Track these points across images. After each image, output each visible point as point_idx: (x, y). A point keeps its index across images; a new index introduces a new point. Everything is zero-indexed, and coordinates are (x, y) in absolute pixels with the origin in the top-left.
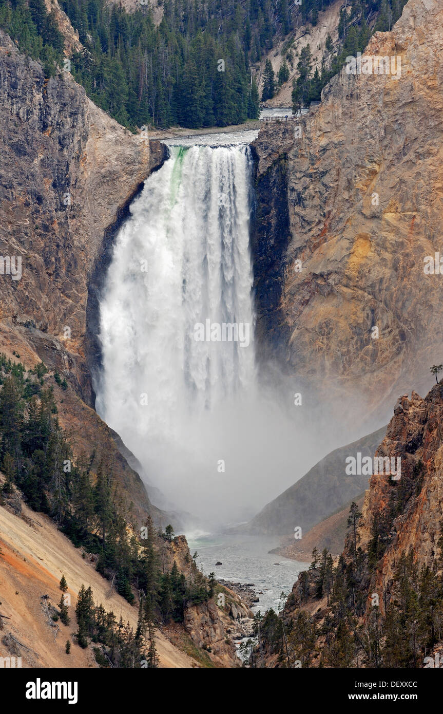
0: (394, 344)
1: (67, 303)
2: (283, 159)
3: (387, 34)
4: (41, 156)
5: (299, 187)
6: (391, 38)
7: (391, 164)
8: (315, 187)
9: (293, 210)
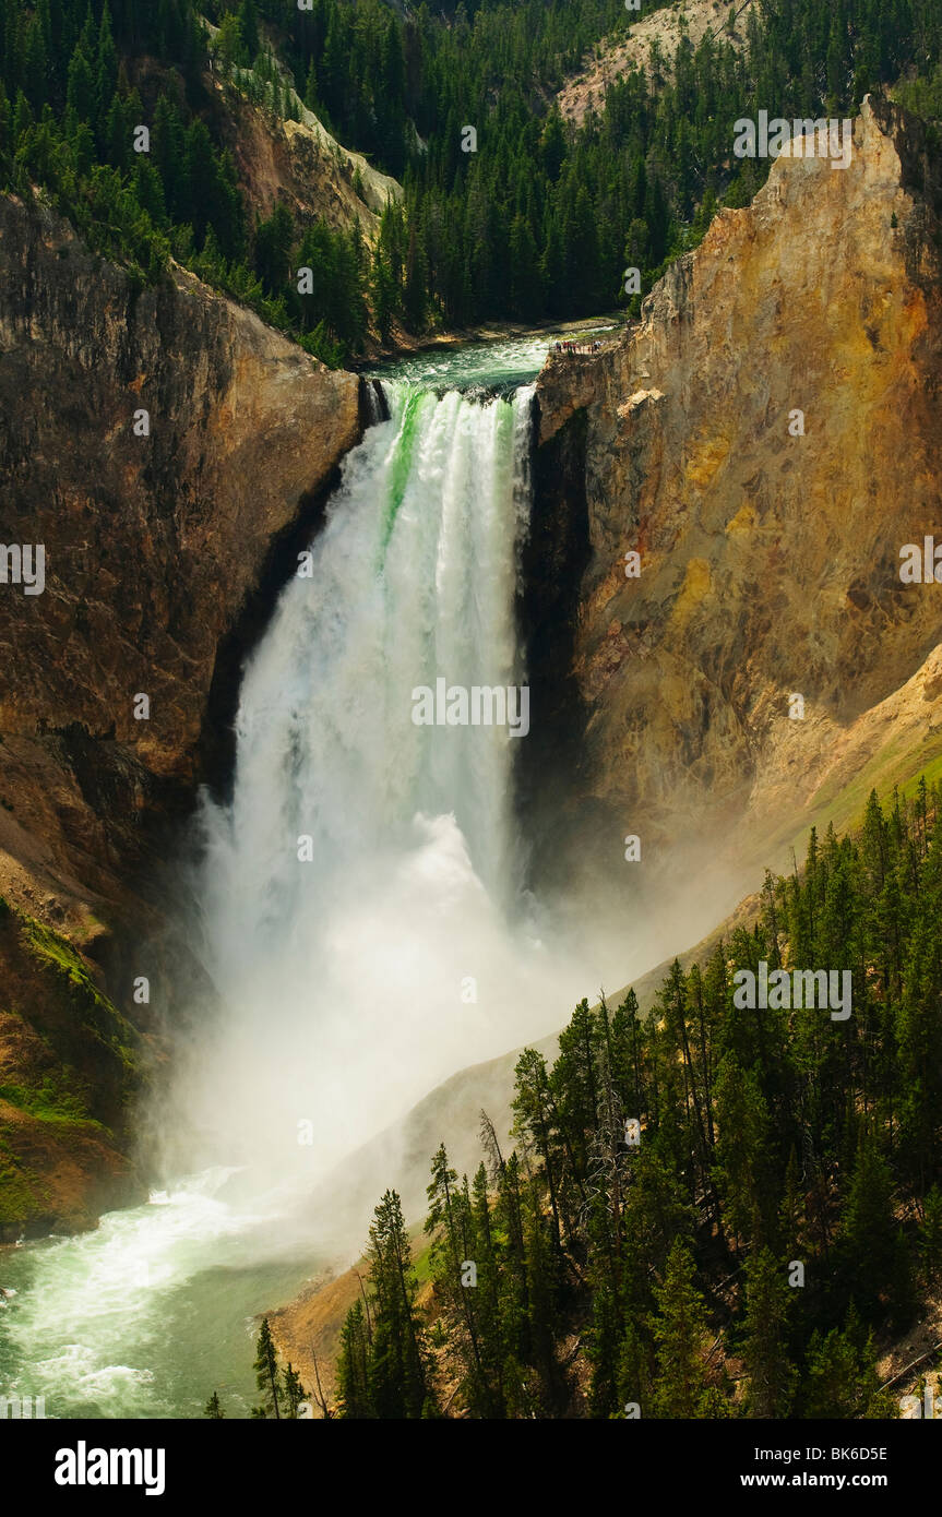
0: (738, 762)
1: (163, 681)
2: (579, 419)
3: (742, 213)
4: (120, 428)
5: (600, 470)
6: (749, 219)
7: (748, 441)
8: (624, 472)
9: (593, 508)
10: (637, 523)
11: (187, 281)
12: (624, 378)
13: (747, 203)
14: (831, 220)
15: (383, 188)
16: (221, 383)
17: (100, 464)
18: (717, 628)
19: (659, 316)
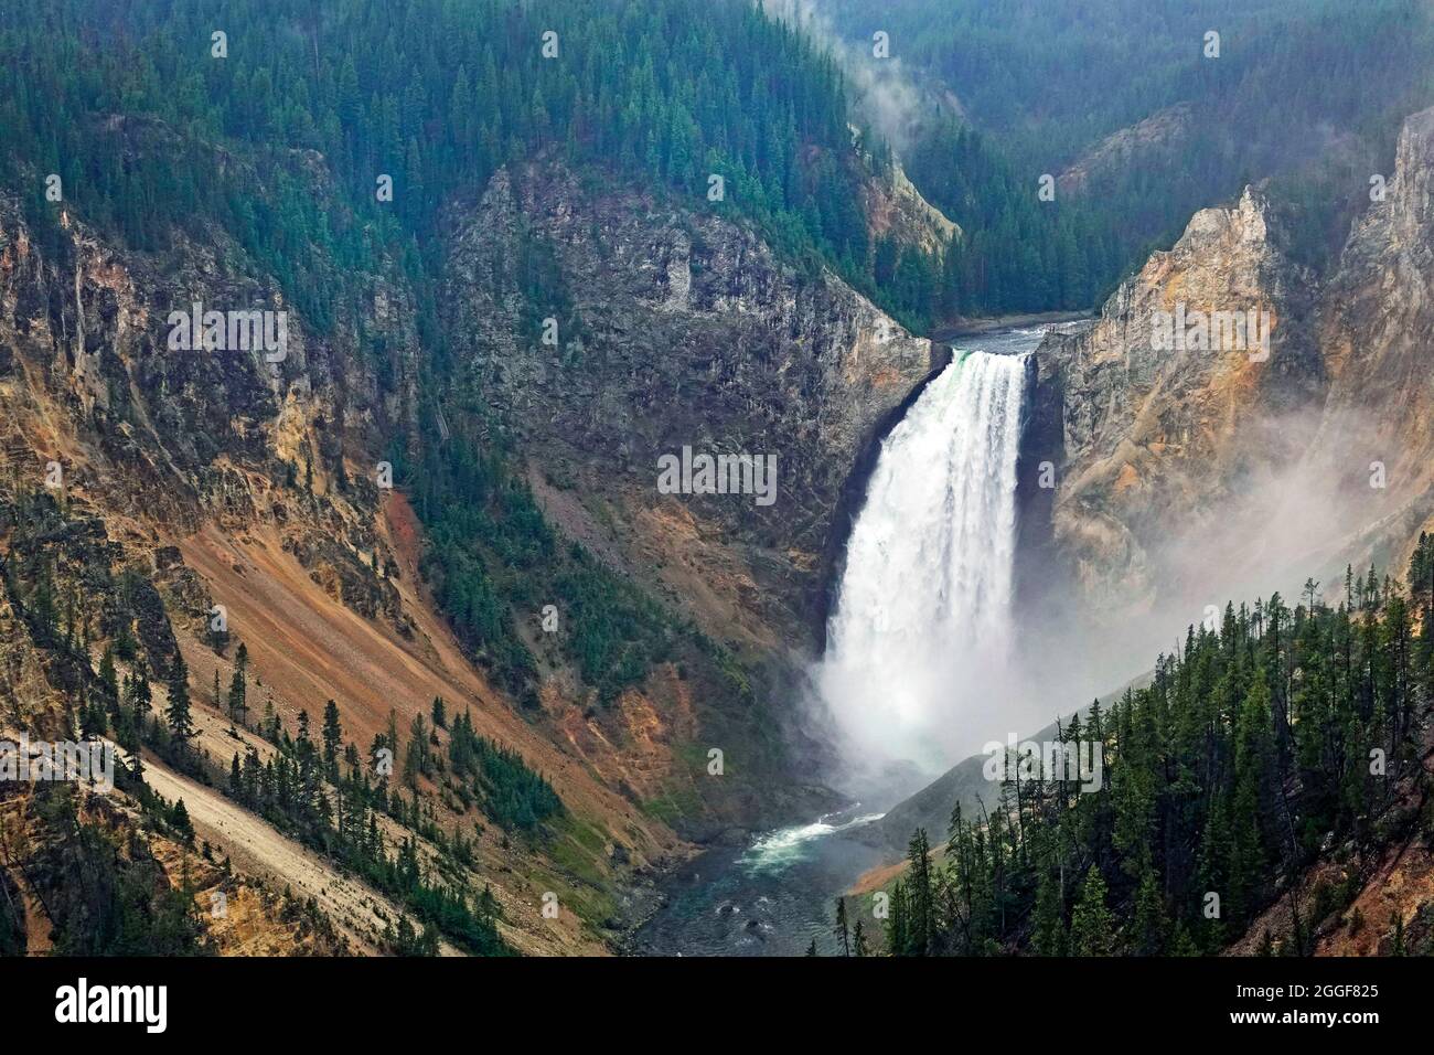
1: (806, 515)
2: (1060, 373)
3: (1166, 253)
4: (788, 364)
5: (1072, 404)
6: (1170, 257)
7: (1162, 391)
8: (1086, 406)
9: (1067, 426)
10: (1093, 436)
11: (833, 281)
12: (1089, 350)
13: (1170, 249)
14: (1221, 260)
15: (949, 227)
16: (850, 340)
17: (776, 385)
19: (1114, 313)
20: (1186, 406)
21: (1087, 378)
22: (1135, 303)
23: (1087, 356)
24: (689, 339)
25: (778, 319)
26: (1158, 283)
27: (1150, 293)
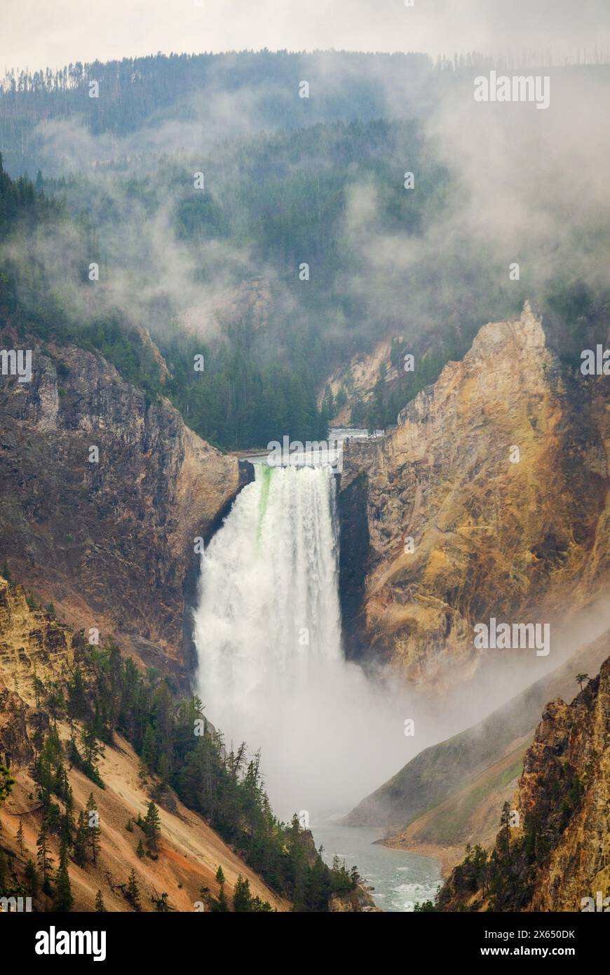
1: (167, 611)
2: (363, 477)
3: (459, 363)
4: (143, 476)
5: (378, 503)
6: (463, 367)
7: (464, 482)
8: (393, 503)
9: (372, 524)
10: (402, 530)
11: (166, 402)
12: (390, 454)
13: (461, 359)
14: (509, 365)
16: (181, 456)
17: (135, 493)
18: (454, 579)
19: (414, 418)
20: (489, 493)
21: (391, 478)
22: (433, 408)
23: (389, 459)
24: (62, 453)
25: (132, 434)
26: (455, 388)
27: (448, 398)
